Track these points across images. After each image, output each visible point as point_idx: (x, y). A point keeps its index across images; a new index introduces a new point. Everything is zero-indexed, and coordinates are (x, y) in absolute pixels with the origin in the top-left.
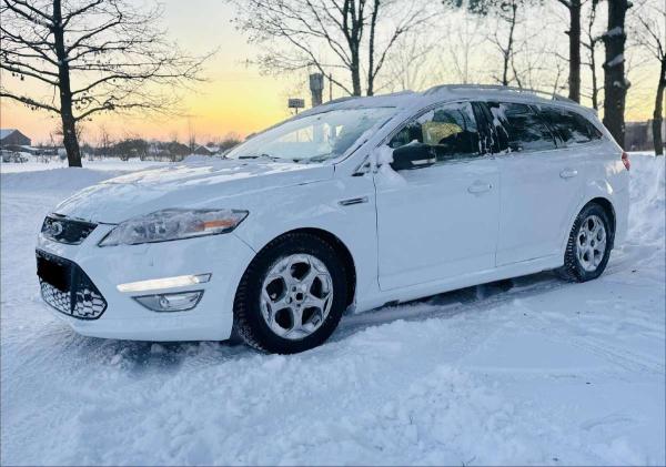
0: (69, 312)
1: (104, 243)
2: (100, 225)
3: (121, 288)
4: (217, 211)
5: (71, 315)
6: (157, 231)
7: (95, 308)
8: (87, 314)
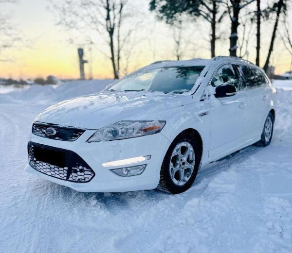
0: (65, 178)
1: (90, 140)
2: (87, 130)
3: (104, 165)
4: (151, 121)
5: (67, 180)
6: (120, 133)
7: (86, 176)
8: (79, 179)
